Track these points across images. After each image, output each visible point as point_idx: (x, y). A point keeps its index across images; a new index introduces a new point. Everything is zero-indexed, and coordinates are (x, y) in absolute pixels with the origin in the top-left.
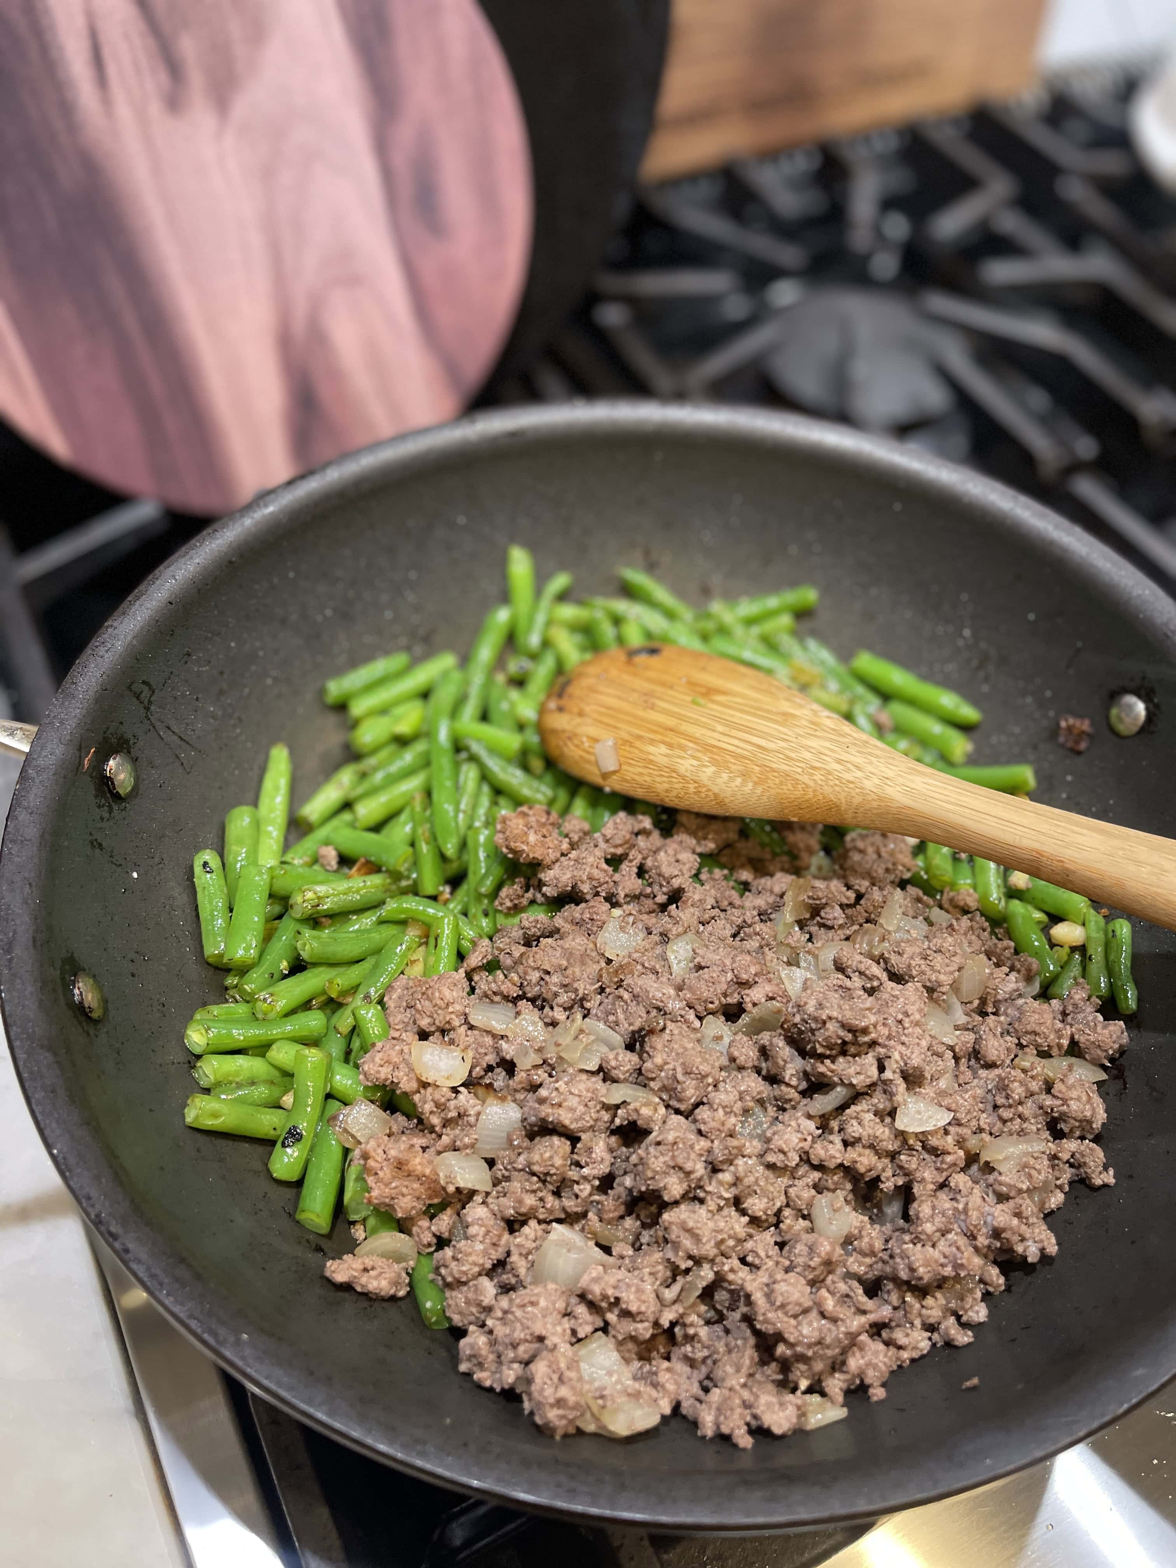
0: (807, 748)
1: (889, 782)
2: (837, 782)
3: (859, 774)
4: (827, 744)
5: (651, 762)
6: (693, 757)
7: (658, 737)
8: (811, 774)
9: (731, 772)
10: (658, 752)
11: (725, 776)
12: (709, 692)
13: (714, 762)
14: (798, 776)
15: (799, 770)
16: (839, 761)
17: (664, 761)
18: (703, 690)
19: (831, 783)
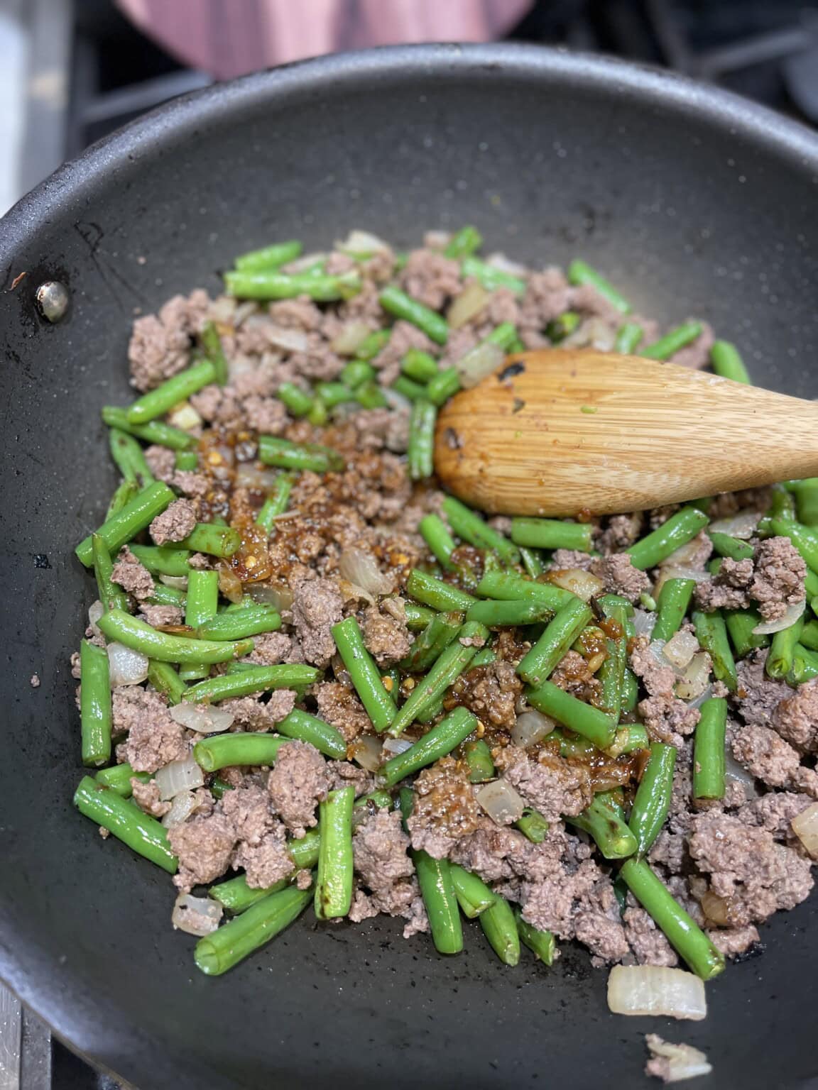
0: (717, 425)
1: (810, 436)
2: (761, 451)
3: (780, 437)
4: (733, 415)
5: (571, 484)
6: (613, 468)
7: (568, 458)
8: (733, 452)
9: (655, 472)
10: (575, 473)
11: (650, 477)
12: (592, 395)
13: (633, 467)
14: (722, 458)
15: (721, 451)
16: (755, 429)
17: (583, 480)
18: (586, 395)
19: (756, 453)
